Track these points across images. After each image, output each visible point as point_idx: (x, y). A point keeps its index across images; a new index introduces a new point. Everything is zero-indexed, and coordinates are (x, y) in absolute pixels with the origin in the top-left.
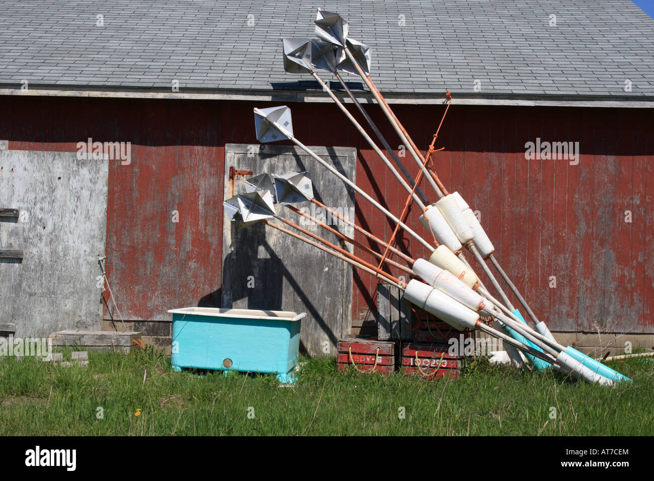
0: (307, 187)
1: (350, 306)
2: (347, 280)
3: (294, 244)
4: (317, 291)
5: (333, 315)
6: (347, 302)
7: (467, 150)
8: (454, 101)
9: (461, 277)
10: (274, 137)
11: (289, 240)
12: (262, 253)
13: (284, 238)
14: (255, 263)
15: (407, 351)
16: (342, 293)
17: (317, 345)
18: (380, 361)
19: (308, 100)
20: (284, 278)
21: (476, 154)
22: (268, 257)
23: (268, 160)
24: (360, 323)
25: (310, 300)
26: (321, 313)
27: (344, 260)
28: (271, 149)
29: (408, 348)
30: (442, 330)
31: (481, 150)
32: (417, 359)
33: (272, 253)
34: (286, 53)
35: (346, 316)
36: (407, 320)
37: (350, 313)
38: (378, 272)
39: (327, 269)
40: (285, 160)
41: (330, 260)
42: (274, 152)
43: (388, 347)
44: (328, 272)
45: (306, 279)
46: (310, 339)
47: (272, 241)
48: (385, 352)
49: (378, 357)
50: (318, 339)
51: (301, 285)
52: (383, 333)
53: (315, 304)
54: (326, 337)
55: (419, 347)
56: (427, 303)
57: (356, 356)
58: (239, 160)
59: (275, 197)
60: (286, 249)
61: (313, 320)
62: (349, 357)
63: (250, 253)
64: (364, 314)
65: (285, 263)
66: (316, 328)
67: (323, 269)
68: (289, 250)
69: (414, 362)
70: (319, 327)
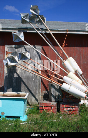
0: (28, 55)
1: (40, 90)
2: (40, 82)
3: (24, 72)
4: (31, 85)
5: (36, 92)
6: (40, 88)
7: (71, 47)
8: (69, 32)
9: (78, 81)
10: (18, 40)
11: (23, 72)
12: (16, 75)
13: (22, 71)
14: (14, 78)
15: (61, 105)
16: (38, 86)
17: (31, 101)
18: (53, 109)
19: (28, 31)
20: (22, 82)
21: (73, 47)
22: (17, 76)
23: (17, 49)
24: (43, 94)
25: (29, 88)
26: (32, 92)
27: (38, 76)
28: (18, 46)
29: (62, 104)
30: (71, 98)
31: (74, 47)
32: (65, 108)
33: (18, 75)
34: (22, 16)
35: (39, 92)
36: (60, 95)
37: (40, 91)
38: (52, 81)
39: (34, 79)
40: (22, 49)
41: (35, 77)
42: (18, 47)
43: (55, 104)
44: (34, 80)
45: (28, 82)
46: (29, 99)
47: (18, 72)
48: (54, 106)
49: (52, 107)
50: (32, 99)
51: (27, 84)
52: (53, 99)
53: (31, 89)
54: (34, 98)
55: (65, 104)
56: (69, 91)
57: (45, 107)
58: (9, 49)
59: (19, 58)
60: (22, 74)
61: (30, 94)
62: (43, 108)
63: (12, 75)
64: (44, 92)
65: (22, 78)
66: (31, 96)
67: (33, 79)
68: (23, 74)
69: (64, 109)
70: (32, 96)
